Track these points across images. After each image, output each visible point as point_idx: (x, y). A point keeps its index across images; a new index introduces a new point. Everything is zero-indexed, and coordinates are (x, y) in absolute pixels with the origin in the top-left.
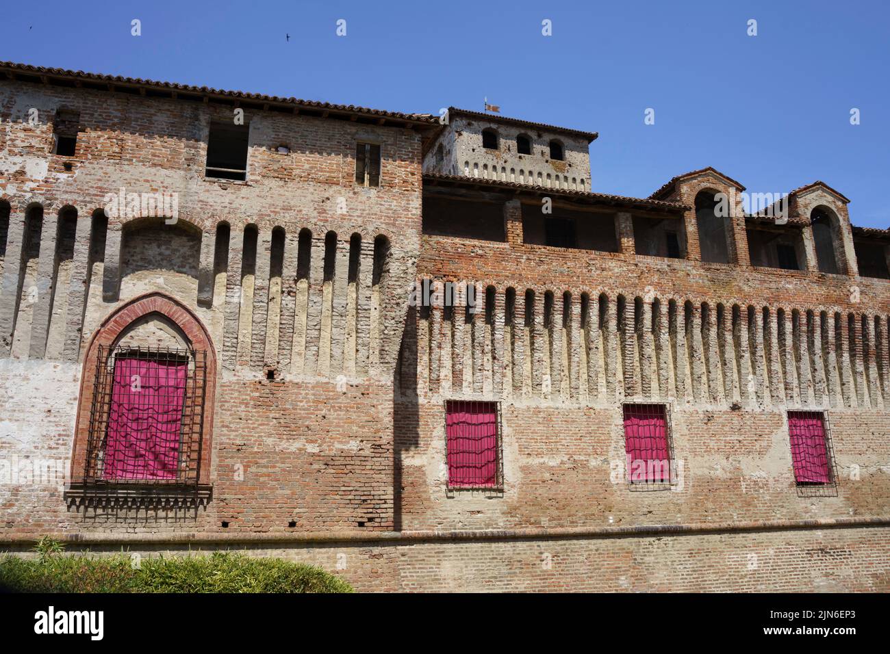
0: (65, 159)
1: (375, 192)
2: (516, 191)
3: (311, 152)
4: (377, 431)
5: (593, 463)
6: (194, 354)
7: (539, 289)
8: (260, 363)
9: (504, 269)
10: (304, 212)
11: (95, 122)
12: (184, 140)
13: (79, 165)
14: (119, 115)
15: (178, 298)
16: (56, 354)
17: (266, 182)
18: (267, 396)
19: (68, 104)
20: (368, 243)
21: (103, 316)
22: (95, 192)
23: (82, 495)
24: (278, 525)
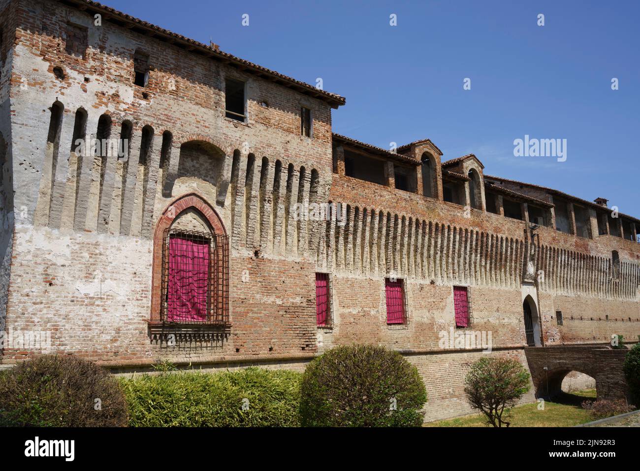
0: (143, 90)
1: (311, 140)
2: (345, 141)
3: (279, 109)
4: (309, 291)
5: (373, 313)
6: (215, 237)
7: (353, 205)
8: (252, 246)
9: (336, 191)
10: (277, 149)
11: (160, 65)
12: (212, 88)
13: (153, 96)
14: (174, 62)
15: (205, 198)
16: (136, 232)
17: (257, 126)
18: (255, 267)
19: (142, 47)
20: (308, 172)
21: (163, 208)
22: (164, 118)
23: (161, 332)
24: (264, 350)
